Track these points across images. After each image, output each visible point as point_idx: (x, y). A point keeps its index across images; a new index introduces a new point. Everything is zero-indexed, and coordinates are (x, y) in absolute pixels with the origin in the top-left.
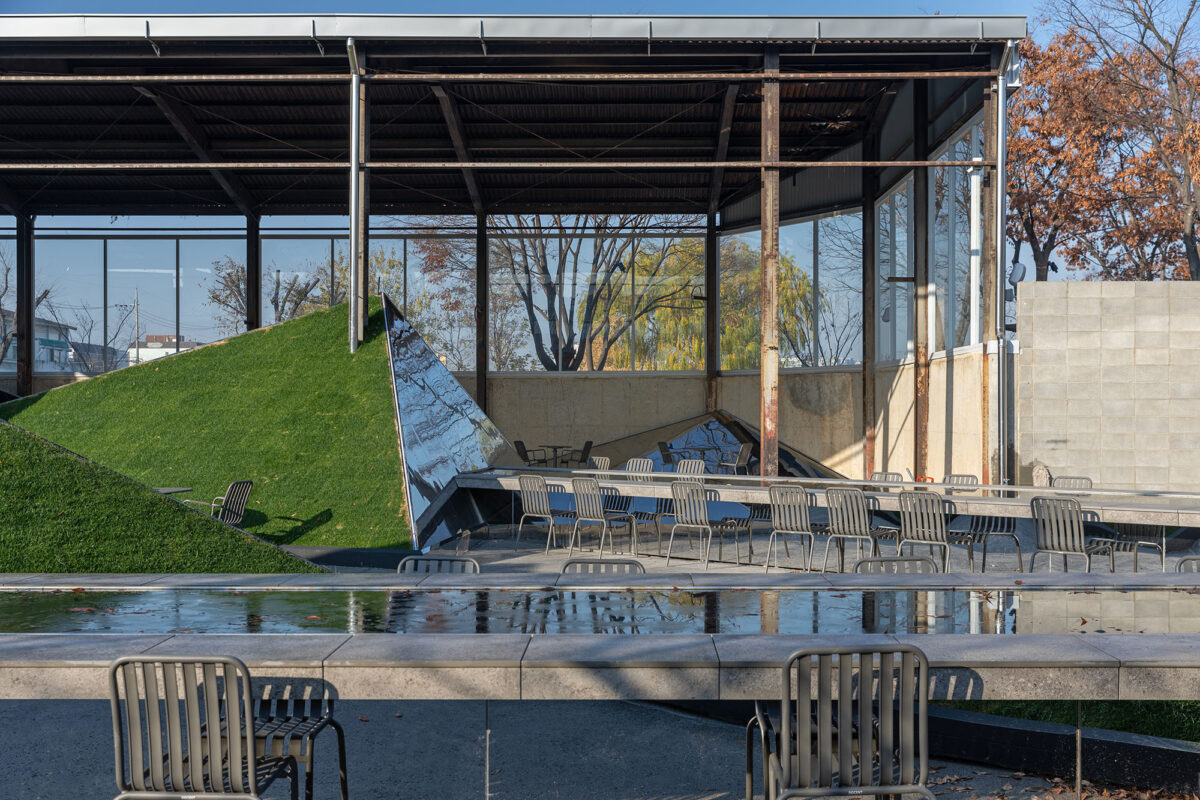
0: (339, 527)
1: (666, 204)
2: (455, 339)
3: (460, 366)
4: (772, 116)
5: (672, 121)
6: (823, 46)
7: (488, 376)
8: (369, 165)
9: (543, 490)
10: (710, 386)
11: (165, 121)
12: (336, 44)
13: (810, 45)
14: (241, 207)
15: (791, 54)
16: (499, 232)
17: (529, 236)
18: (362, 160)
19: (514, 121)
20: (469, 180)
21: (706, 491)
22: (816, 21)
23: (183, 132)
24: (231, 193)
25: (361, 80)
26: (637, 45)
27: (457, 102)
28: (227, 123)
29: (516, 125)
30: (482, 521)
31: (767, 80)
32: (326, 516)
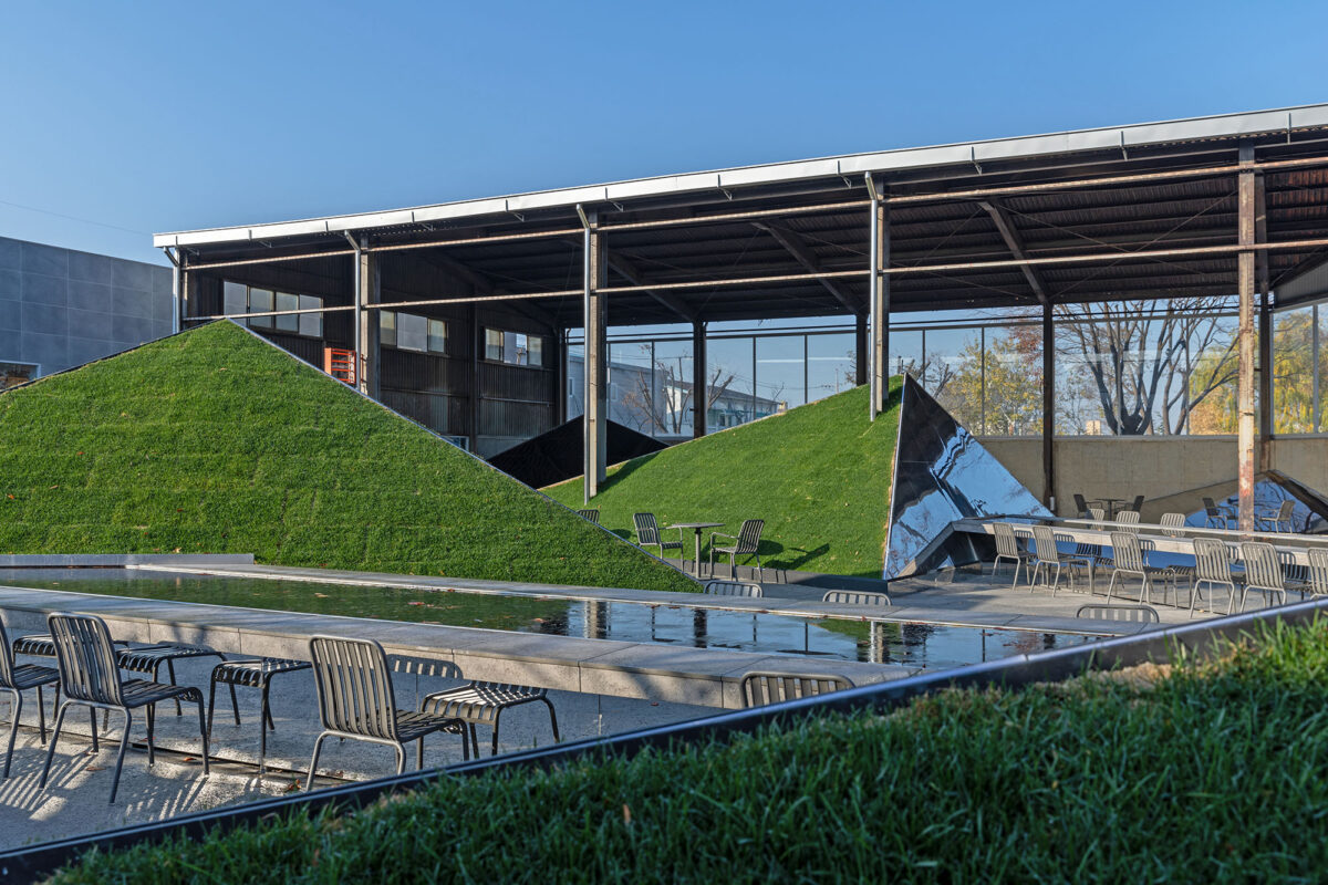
0: (833, 558)
1: (1199, 288)
2: (1076, 408)
3: (1080, 430)
4: (1247, 204)
5: (1206, 213)
6: (1298, 135)
7: (1054, 439)
8: (885, 271)
9: (1013, 535)
10: (1263, 449)
11: (782, 247)
12: (857, 178)
13: (1285, 136)
14: (850, 308)
15: (1265, 145)
16: (1072, 318)
17: (1114, 320)
18: (880, 267)
19: (1059, 226)
20: (1030, 277)
21: (1139, 541)
22: (1287, 113)
23: (795, 254)
24: (841, 299)
25: (879, 204)
26: (1113, 152)
27: (1008, 215)
28: (825, 245)
29: (1061, 229)
30: (977, 559)
31: (1242, 171)
32: (825, 549)
